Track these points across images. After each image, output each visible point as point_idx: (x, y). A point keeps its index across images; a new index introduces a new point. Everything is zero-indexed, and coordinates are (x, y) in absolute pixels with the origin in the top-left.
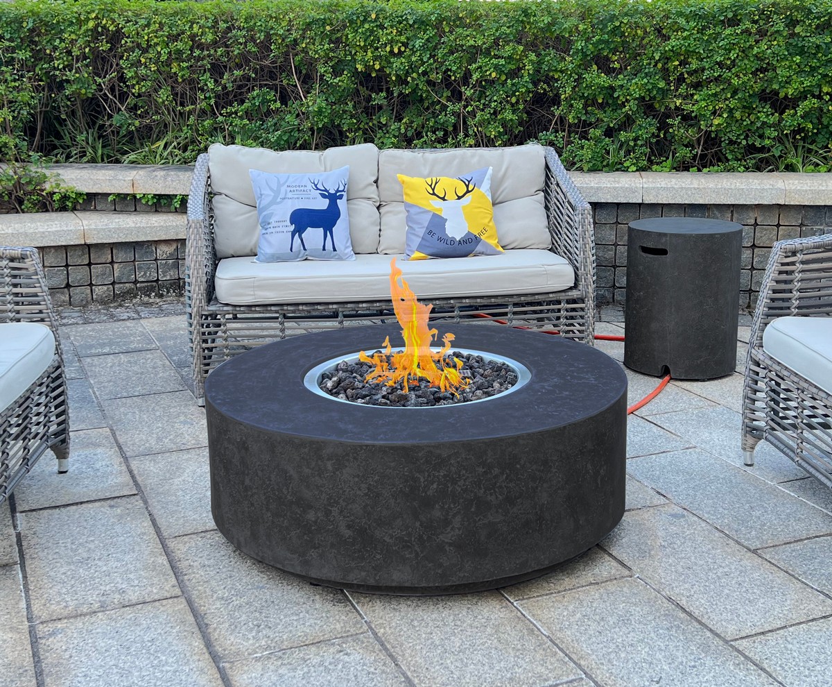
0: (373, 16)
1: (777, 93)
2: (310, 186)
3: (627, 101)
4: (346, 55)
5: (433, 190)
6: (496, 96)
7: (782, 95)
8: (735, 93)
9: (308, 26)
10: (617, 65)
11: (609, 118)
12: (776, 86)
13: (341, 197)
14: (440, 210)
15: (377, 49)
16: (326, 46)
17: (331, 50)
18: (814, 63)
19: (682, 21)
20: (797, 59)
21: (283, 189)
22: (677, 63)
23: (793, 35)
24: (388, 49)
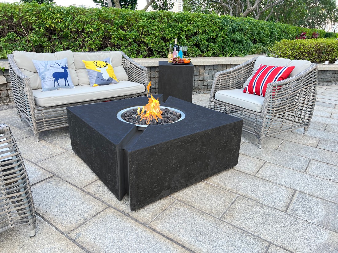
0: (50, 9)
1: (165, 37)
2: (56, 65)
3: (130, 39)
4: (41, 22)
5: (96, 64)
6: (94, 36)
7: (167, 38)
8: (156, 37)
9: (27, 11)
10: (126, 29)
11: (126, 44)
12: (165, 36)
13: (67, 68)
14: (100, 71)
15: (52, 20)
16: (35, 19)
17: (36, 20)
18: (173, 30)
19: (142, 17)
20: (170, 29)
21: (48, 66)
22: (141, 29)
23: (168, 22)
24: (57, 20)
